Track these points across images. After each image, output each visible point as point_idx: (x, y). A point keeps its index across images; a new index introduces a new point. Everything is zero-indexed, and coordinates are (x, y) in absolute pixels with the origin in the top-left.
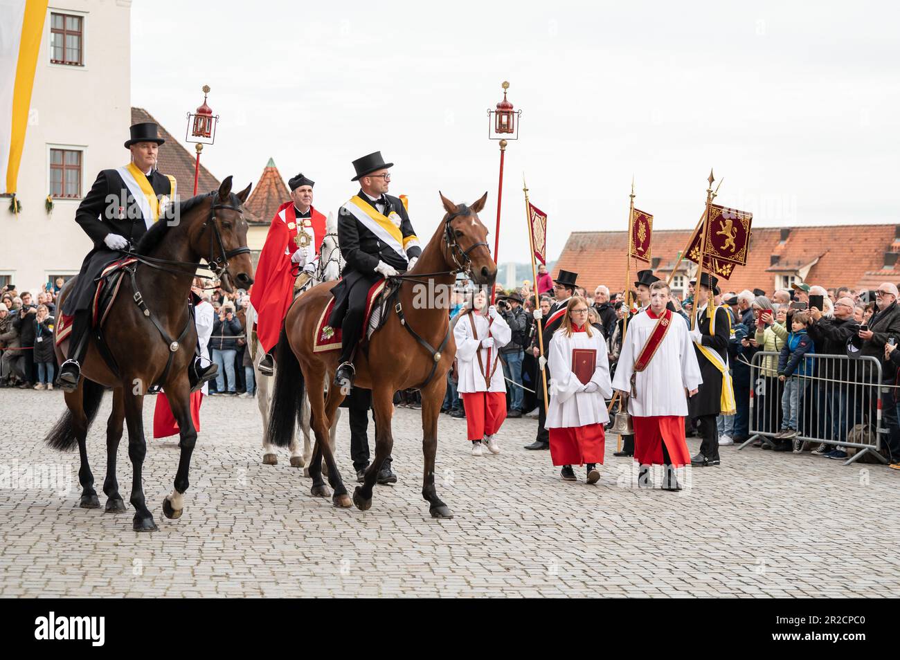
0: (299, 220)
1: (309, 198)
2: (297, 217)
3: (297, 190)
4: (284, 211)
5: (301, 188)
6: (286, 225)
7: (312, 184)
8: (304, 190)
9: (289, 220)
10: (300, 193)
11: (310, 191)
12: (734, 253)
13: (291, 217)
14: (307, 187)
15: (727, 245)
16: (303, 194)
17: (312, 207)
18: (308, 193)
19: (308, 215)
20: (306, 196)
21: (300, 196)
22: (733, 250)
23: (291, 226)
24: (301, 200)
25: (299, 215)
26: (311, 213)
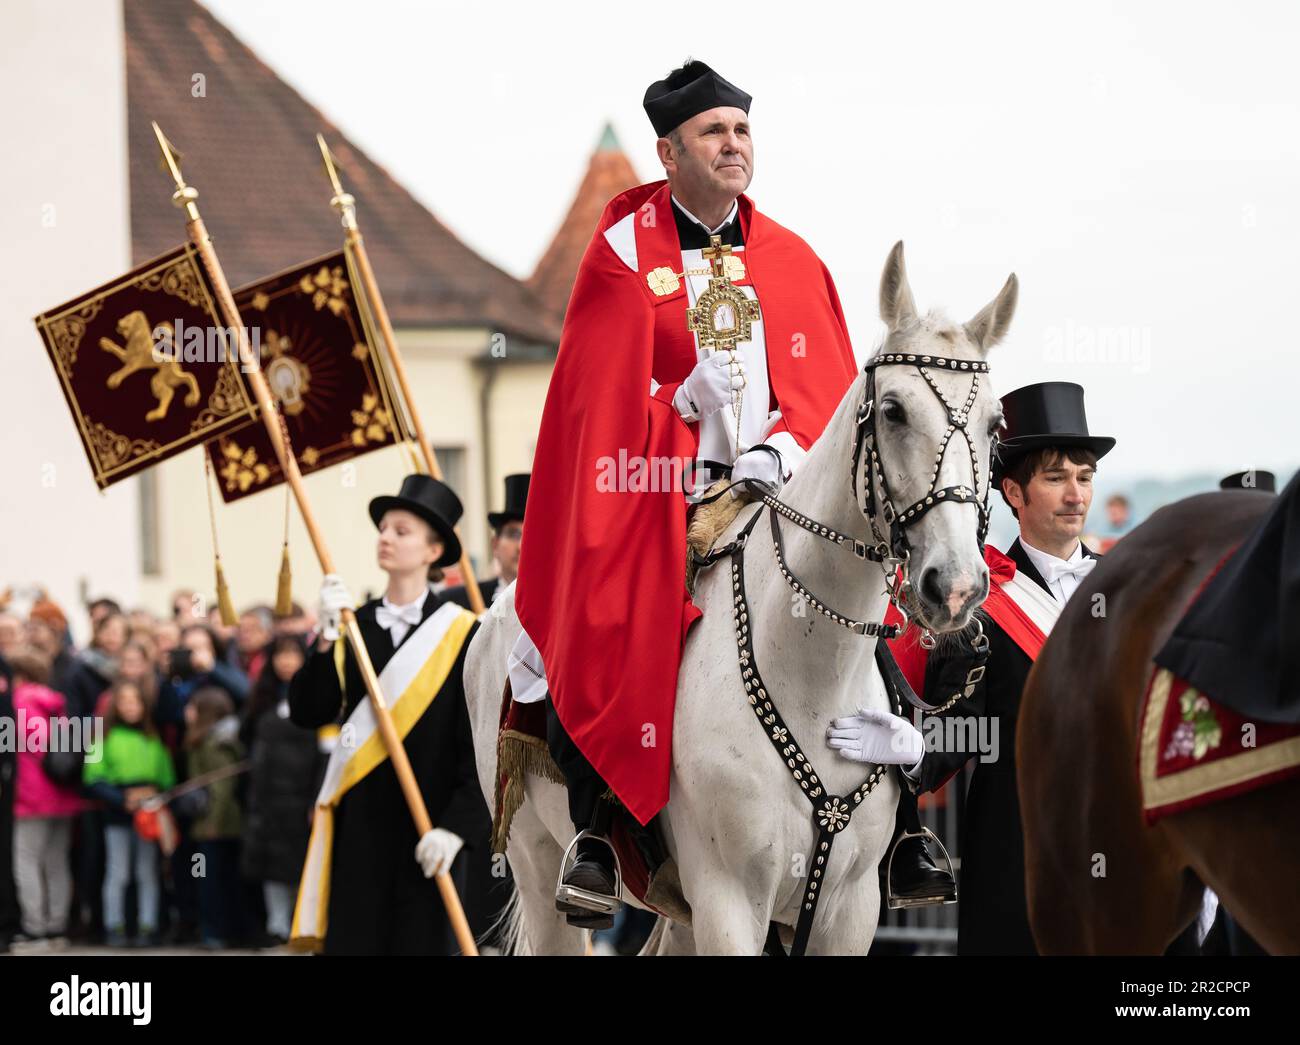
0: (694, 260)
1: (739, 159)
2: (683, 249)
3: (689, 130)
4: (629, 221)
5: (707, 118)
6: (640, 278)
7: (743, 101)
8: (718, 129)
9: (650, 256)
10: (700, 143)
11: (742, 129)
12: (204, 402)
13: (661, 244)
14: (727, 114)
15: (166, 397)
16: (714, 144)
17: (745, 205)
18: (735, 141)
19: (734, 235)
20: (728, 152)
21: (706, 152)
22: (194, 397)
23: (662, 282)
24: (711, 170)
25: (695, 238)
26: (744, 228)
